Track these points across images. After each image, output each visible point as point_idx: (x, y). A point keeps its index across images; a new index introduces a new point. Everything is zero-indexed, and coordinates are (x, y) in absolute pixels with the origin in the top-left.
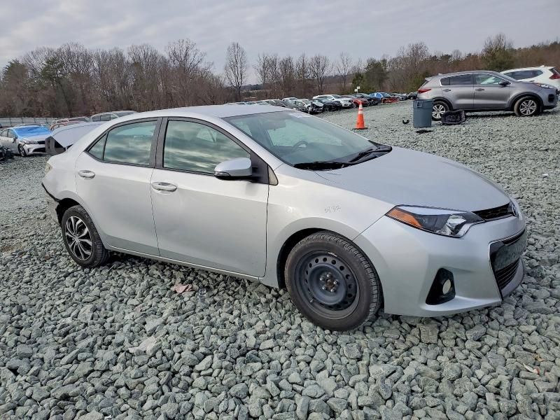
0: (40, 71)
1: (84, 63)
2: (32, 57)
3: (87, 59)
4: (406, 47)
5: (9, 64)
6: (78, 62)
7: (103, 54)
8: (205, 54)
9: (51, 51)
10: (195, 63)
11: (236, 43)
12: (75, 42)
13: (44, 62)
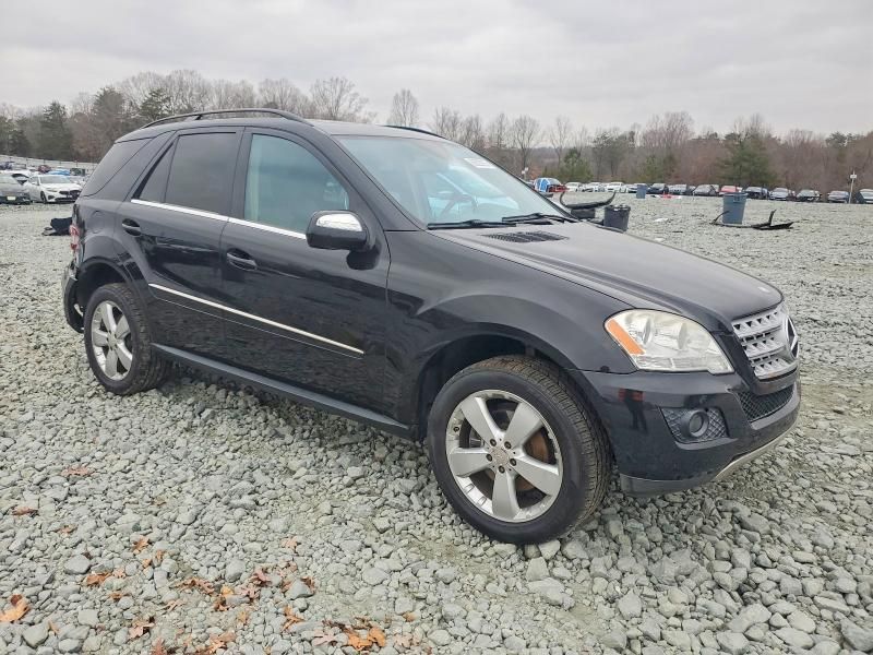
0: (139, 104)
1: (199, 98)
2: (132, 84)
3: (204, 92)
4: (662, 117)
5: (102, 92)
6: (191, 95)
7: (228, 87)
8: (367, 100)
9: (158, 78)
10: (352, 111)
11: (407, 89)
12: (190, 69)
13: (147, 93)
